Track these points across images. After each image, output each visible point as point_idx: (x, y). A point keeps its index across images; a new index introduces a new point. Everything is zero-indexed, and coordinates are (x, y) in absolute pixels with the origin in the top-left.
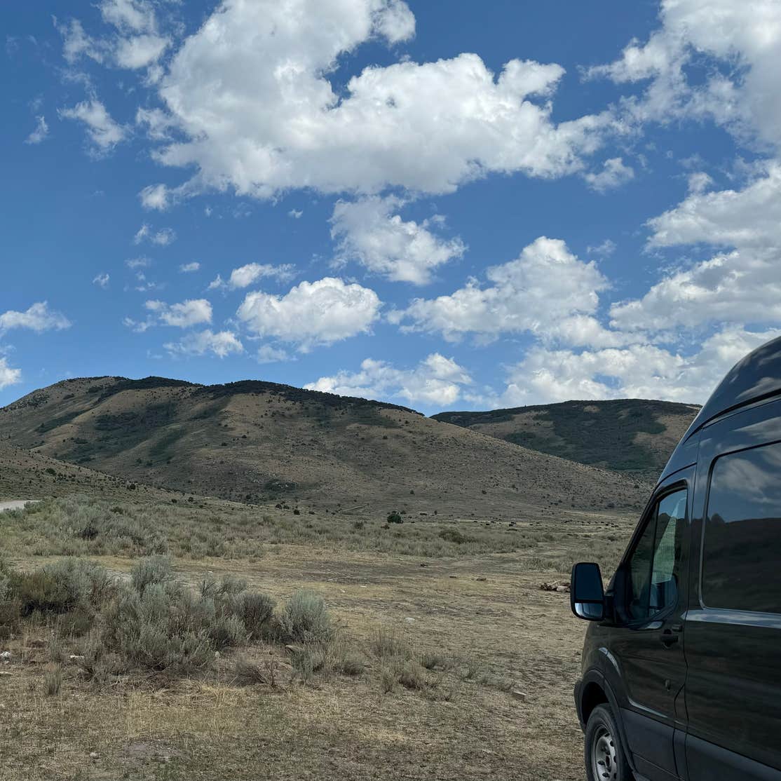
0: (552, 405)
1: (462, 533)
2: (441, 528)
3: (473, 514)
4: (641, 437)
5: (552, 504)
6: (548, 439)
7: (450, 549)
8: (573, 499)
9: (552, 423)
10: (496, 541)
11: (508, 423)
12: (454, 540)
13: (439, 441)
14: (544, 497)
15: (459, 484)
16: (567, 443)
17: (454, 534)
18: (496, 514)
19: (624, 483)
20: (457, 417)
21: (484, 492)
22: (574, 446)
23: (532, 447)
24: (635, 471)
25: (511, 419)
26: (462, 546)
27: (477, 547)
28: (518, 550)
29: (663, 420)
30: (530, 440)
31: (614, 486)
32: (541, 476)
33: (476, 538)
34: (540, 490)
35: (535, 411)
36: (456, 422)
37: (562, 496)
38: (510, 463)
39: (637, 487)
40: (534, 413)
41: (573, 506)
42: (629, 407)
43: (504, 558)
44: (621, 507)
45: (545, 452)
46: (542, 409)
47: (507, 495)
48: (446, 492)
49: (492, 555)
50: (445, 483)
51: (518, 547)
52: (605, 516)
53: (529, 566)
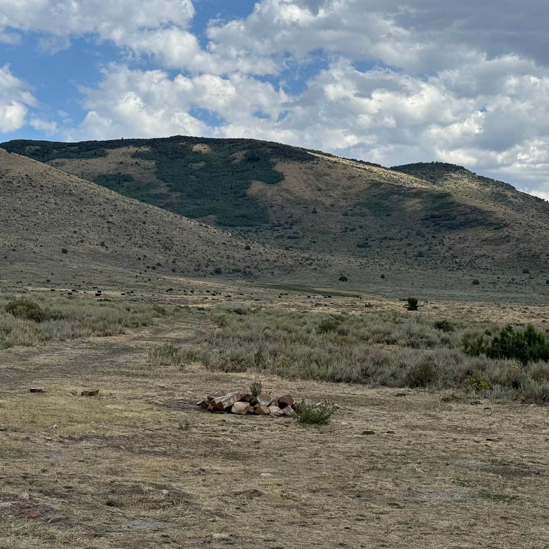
0: (154, 139)
1: (42, 306)
2: (8, 298)
3: (49, 281)
4: (256, 187)
5: (148, 267)
6: (148, 185)
7: (25, 331)
8: (174, 262)
9: (154, 163)
10: (93, 318)
11: (99, 160)
12: (31, 317)
13: (8, 180)
14: (140, 259)
15: (31, 240)
16: (170, 191)
17: (30, 306)
18: (78, 280)
19: (234, 244)
20: (33, 148)
21: (65, 251)
22: (179, 194)
23: (128, 193)
24: (246, 228)
25: (103, 155)
26: (42, 326)
27: (66, 327)
28: (128, 331)
29: (281, 167)
30: (126, 184)
31: (222, 247)
32: (137, 232)
33: (64, 313)
34: (136, 249)
35: (134, 146)
36: (33, 155)
37: (161, 257)
38: (99, 213)
39: (248, 248)
40: (132, 149)
41: (174, 271)
42: (244, 149)
43: (112, 345)
44: (230, 273)
45: (144, 201)
46: (143, 145)
47: (93, 255)
48: (14, 250)
49: (91, 339)
50: (14, 238)
51: (126, 326)
52: (210, 284)
53: (159, 358)
